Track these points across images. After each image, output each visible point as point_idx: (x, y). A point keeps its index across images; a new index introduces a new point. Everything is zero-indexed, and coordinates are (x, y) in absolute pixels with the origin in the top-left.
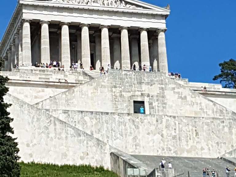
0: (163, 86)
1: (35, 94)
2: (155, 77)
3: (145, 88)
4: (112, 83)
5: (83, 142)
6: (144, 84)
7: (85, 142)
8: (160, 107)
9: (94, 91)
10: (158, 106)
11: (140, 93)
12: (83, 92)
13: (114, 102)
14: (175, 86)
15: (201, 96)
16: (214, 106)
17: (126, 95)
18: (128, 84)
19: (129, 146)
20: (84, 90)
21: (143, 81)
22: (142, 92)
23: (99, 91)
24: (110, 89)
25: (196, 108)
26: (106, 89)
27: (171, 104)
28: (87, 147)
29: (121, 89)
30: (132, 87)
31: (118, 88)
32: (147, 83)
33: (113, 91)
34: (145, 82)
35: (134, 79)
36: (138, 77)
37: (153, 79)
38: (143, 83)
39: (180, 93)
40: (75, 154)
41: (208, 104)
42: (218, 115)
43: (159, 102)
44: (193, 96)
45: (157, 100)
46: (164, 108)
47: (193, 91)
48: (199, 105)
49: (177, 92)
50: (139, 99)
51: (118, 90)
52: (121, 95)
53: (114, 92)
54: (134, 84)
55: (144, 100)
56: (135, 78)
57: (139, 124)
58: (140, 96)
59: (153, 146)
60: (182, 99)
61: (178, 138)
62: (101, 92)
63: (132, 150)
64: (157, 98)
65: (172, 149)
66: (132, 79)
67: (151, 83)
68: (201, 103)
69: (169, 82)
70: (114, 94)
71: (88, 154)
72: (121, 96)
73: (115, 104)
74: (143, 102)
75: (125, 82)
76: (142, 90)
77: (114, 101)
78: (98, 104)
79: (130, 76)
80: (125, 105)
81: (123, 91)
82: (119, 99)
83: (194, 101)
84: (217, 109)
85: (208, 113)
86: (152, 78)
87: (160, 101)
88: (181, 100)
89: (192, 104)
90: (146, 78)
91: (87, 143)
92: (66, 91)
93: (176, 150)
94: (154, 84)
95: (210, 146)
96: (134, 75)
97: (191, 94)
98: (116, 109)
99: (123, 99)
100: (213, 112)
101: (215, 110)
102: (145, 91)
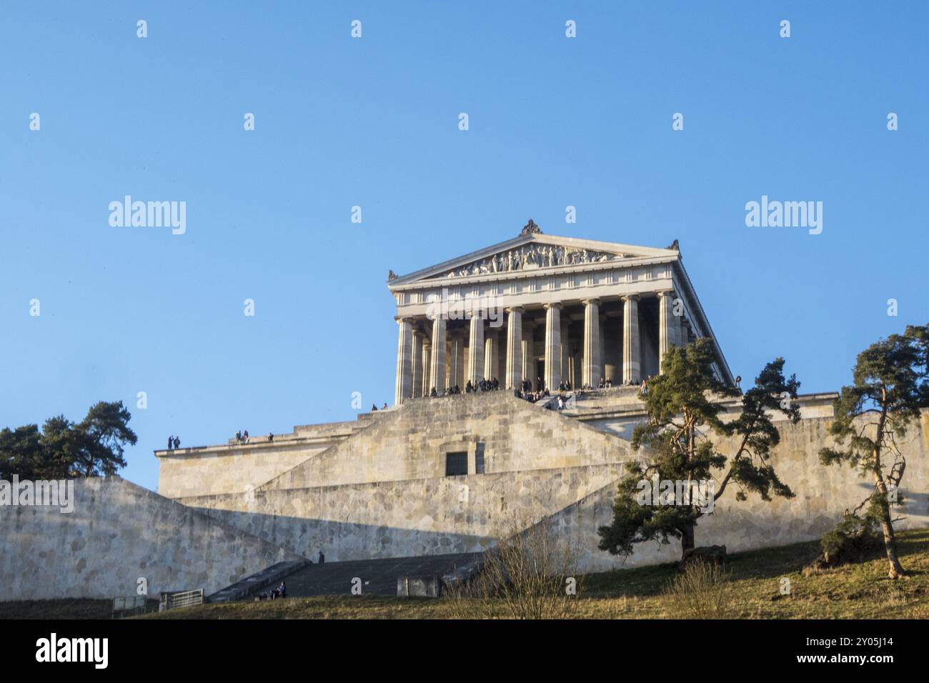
0: (507, 417)
2: (491, 401)
3: (472, 426)
4: (408, 426)
5: (238, 549)
6: (470, 418)
7: (242, 550)
8: (498, 458)
9: (375, 445)
10: (494, 457)
11: (460, 437)
12: (354, 449)
13: (410, 460)
14: (531, 412)
15: (581, 425)
16: (606, 442)
17: (434, 444)
18: (438, 423)
19: (371, 545)
20: (355, 446)
21: (468, 413)
22: (467, 434)
23: (383, 444)
24: (404, 437)
25: (571, 451)
26: (397, 438)
27: (520, 449)
28: (244, 558)
29: (424, 434)
30: (446, 427)
31: (420, 433)
32: (476, 415)
33: (410, 439)
34: (472, 414)
35: (452, 411)
36: (459, 406)
37: (489, 405)
38: (469, 415)
39: (541, 425)
40: (222, 572)
41: (596, 440)
42: (614, 458)
43: (497, 449)
44: (565, 428)
45: (494, 446)
46: (505, 459)
47: (566, 418)
48: (576, 444)
49: (534, 425)
50: (458, 449)
51: (420, 436)
52: (425, 445)
53: (412, 442)
54: (450, 421)
55: (467, 448)
56: (454, 409)
57: (393, 501)
58: (460, 441)
59: (417, 539)
60: (544, 436)
61: (466, 518)
62: (387, 445)
63: (376, 552)
64: (494, 442)
65: (453, 541)
66: (447, 412)
67: (483, 415)
68: (580, 438)
69: (518, 407)
70: (410, 446)
72: (424, 447)
73: (412, 463)
74: (464, 454)
75: (433, 420)
76: (464, 430)
77: (410, 458)
78: (379, 469)
79: (445, 407)
80: (430, 463)
81: (430, 437)
82: (421, 454)
83: (566, 438)
84: (613, 447)
85: (593, 458)
86: (487, 404)
87: (499, 447)
88: (540, 438)
89: (564, 443)
90: (475, 405)
91: (245, 551)
92: (323, 453)
93: (460, 542)
94: (489, 414)
96: (452, 404)
97: (561, 423)
98: (413, 474)
99: (427, 452)
100: (605, 454)
101: (609, 449)
102: (470, 431)
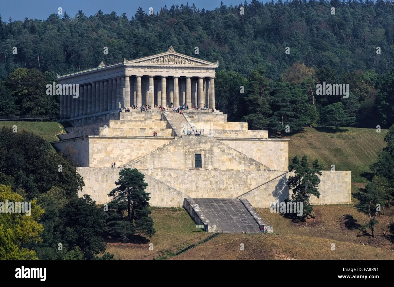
0: (212, 144)
1: (139, 144)
3: (202, 146)
4: (184, 144)
5: (171, 193)
6: (202, 143)
9: (174, 149)
10: (209, 156)
11: (199, 149)
12: (168, 150)
14: (219, 143)
17: (192, 151)
18: (193, 144)
23: (177, 149)
24: (183, 147)
26: (181, 148)
27: (216, 155)
28: (173, 195)
29: (189, 147)
30: (195, 146)
31: (187, 147)
33: (185, 148)
39: (222, 148)
41: (237, 154)
46: (212, 157)
48: (231, 155)
49: (220, 148)
50: (199, 153)
54: (196, 144)
58: (199, 151)
60: (222, 151)
62: (178, 150)
67: (205, 143)
68: (233, 153)
69: (215, 142)
70: (185, 150)
71: (174, 199)
72: (189, 151)
73: (185, 156)
74: (200, 154)
75: (191, 143)
76: (200, 147)
77: (185, 154)
79: (194, 139)
80: (191, 156)
82: (188, 153)
83: (229, 153)
87: (210, 153)
90: (203, 140)
91: (173, 193)
94: (207, 143)
95: (235, 187)
96: (196, 138)
99: (190, 153)
102: (202, 148)
